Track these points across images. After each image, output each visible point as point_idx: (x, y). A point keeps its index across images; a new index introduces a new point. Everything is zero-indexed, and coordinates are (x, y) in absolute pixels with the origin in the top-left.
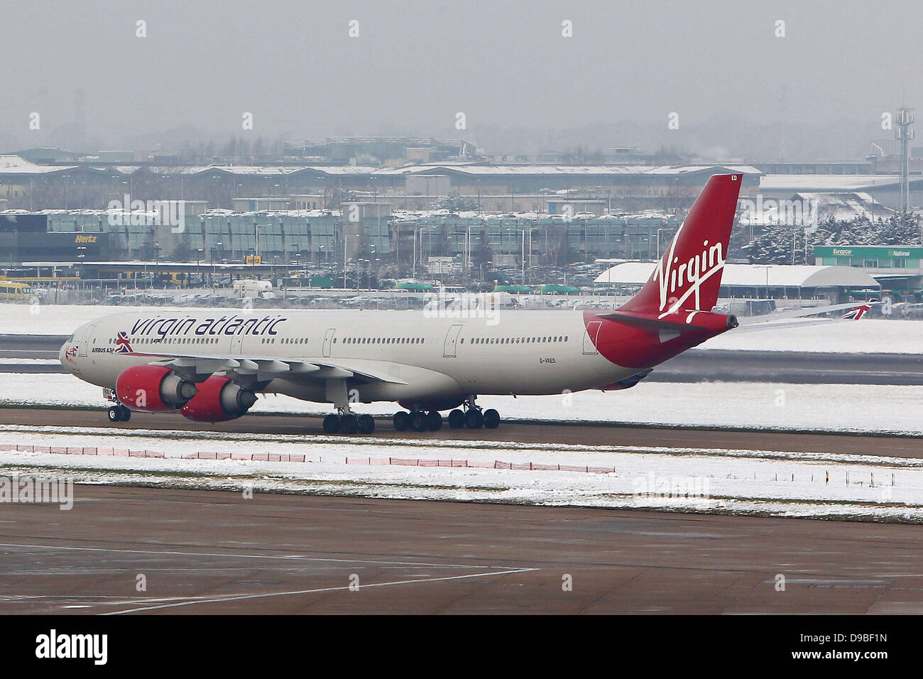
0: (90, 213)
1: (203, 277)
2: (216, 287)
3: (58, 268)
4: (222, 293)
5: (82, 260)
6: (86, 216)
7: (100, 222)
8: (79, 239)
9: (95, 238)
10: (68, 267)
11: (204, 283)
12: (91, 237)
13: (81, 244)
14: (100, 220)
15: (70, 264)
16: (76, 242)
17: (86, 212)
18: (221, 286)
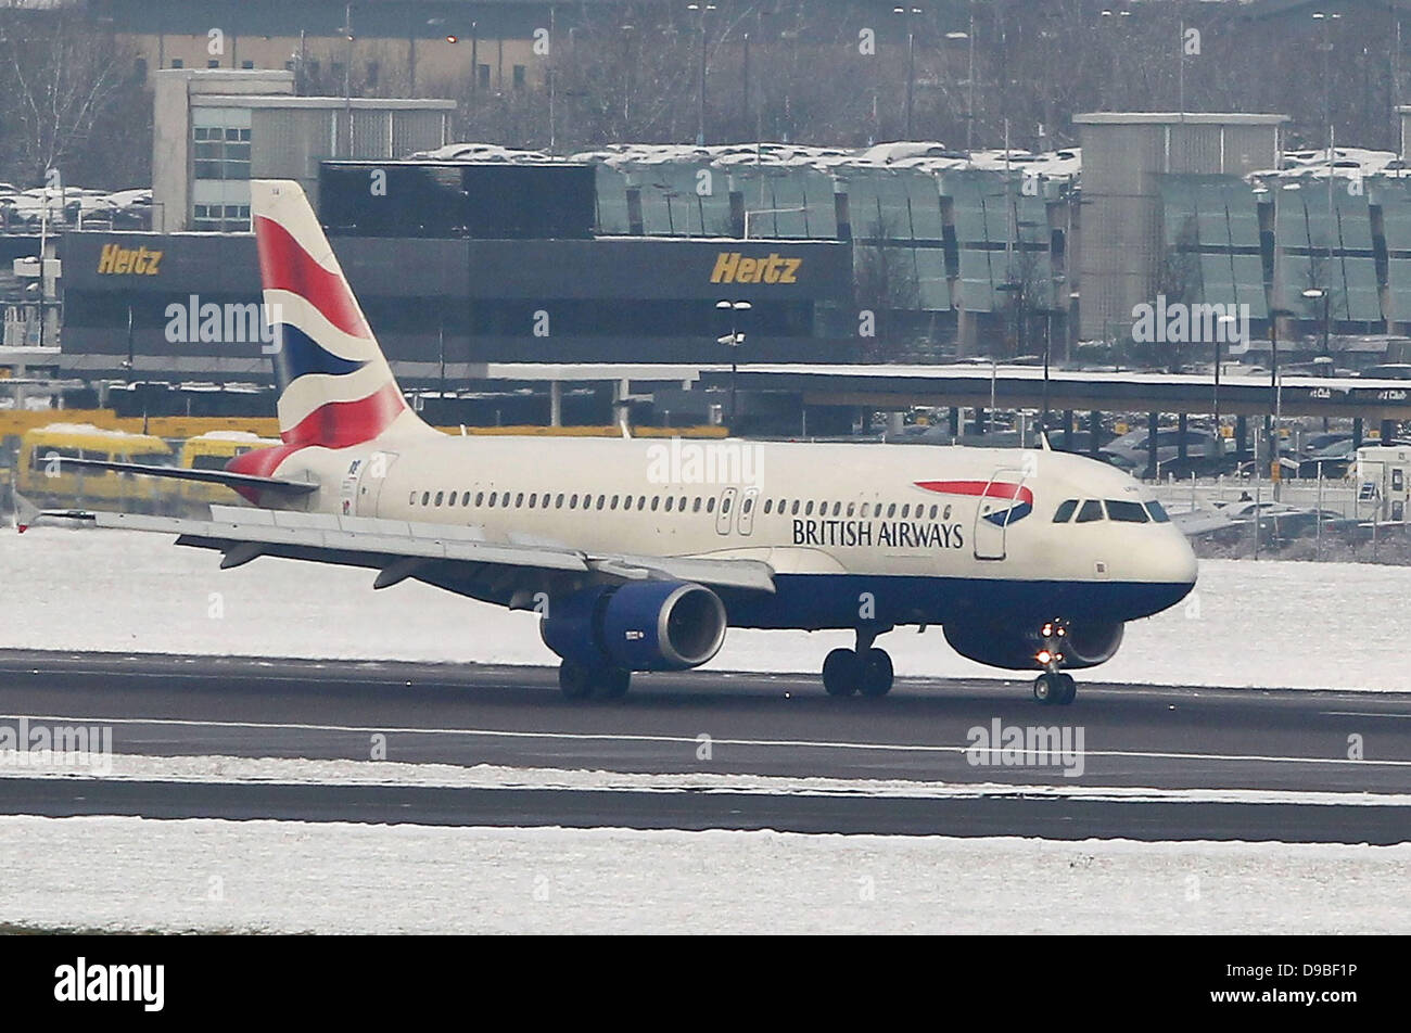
0: (801, 161)
1: (1241, 433)
2: (1291, 473)
3: (636, 386)
4: (1306, 496)
5: (734, 354)
6: (781, 172)
7: (841, 199)
8: (727, 269)
9: (794, 263)
10: (680, 383)
11: (1242, 454)
12: (775, 260)
13: (736, 291)
14: (837, 188)
15: (688, 373)
16: (716, 279)
17: (785, 155)
18: (1308, 471)
